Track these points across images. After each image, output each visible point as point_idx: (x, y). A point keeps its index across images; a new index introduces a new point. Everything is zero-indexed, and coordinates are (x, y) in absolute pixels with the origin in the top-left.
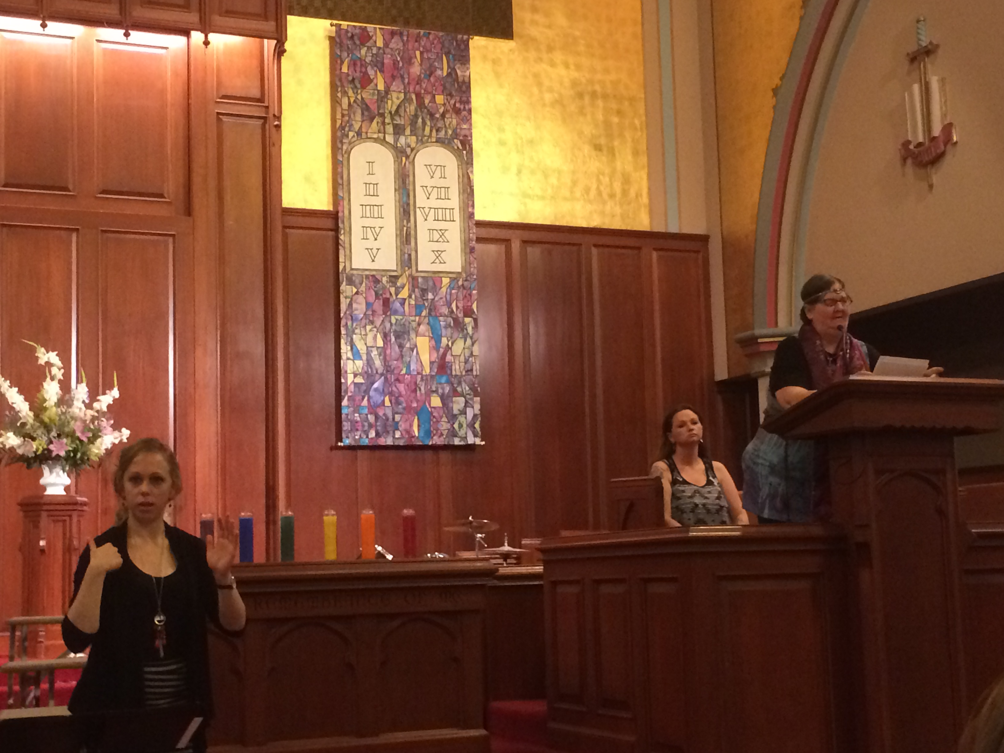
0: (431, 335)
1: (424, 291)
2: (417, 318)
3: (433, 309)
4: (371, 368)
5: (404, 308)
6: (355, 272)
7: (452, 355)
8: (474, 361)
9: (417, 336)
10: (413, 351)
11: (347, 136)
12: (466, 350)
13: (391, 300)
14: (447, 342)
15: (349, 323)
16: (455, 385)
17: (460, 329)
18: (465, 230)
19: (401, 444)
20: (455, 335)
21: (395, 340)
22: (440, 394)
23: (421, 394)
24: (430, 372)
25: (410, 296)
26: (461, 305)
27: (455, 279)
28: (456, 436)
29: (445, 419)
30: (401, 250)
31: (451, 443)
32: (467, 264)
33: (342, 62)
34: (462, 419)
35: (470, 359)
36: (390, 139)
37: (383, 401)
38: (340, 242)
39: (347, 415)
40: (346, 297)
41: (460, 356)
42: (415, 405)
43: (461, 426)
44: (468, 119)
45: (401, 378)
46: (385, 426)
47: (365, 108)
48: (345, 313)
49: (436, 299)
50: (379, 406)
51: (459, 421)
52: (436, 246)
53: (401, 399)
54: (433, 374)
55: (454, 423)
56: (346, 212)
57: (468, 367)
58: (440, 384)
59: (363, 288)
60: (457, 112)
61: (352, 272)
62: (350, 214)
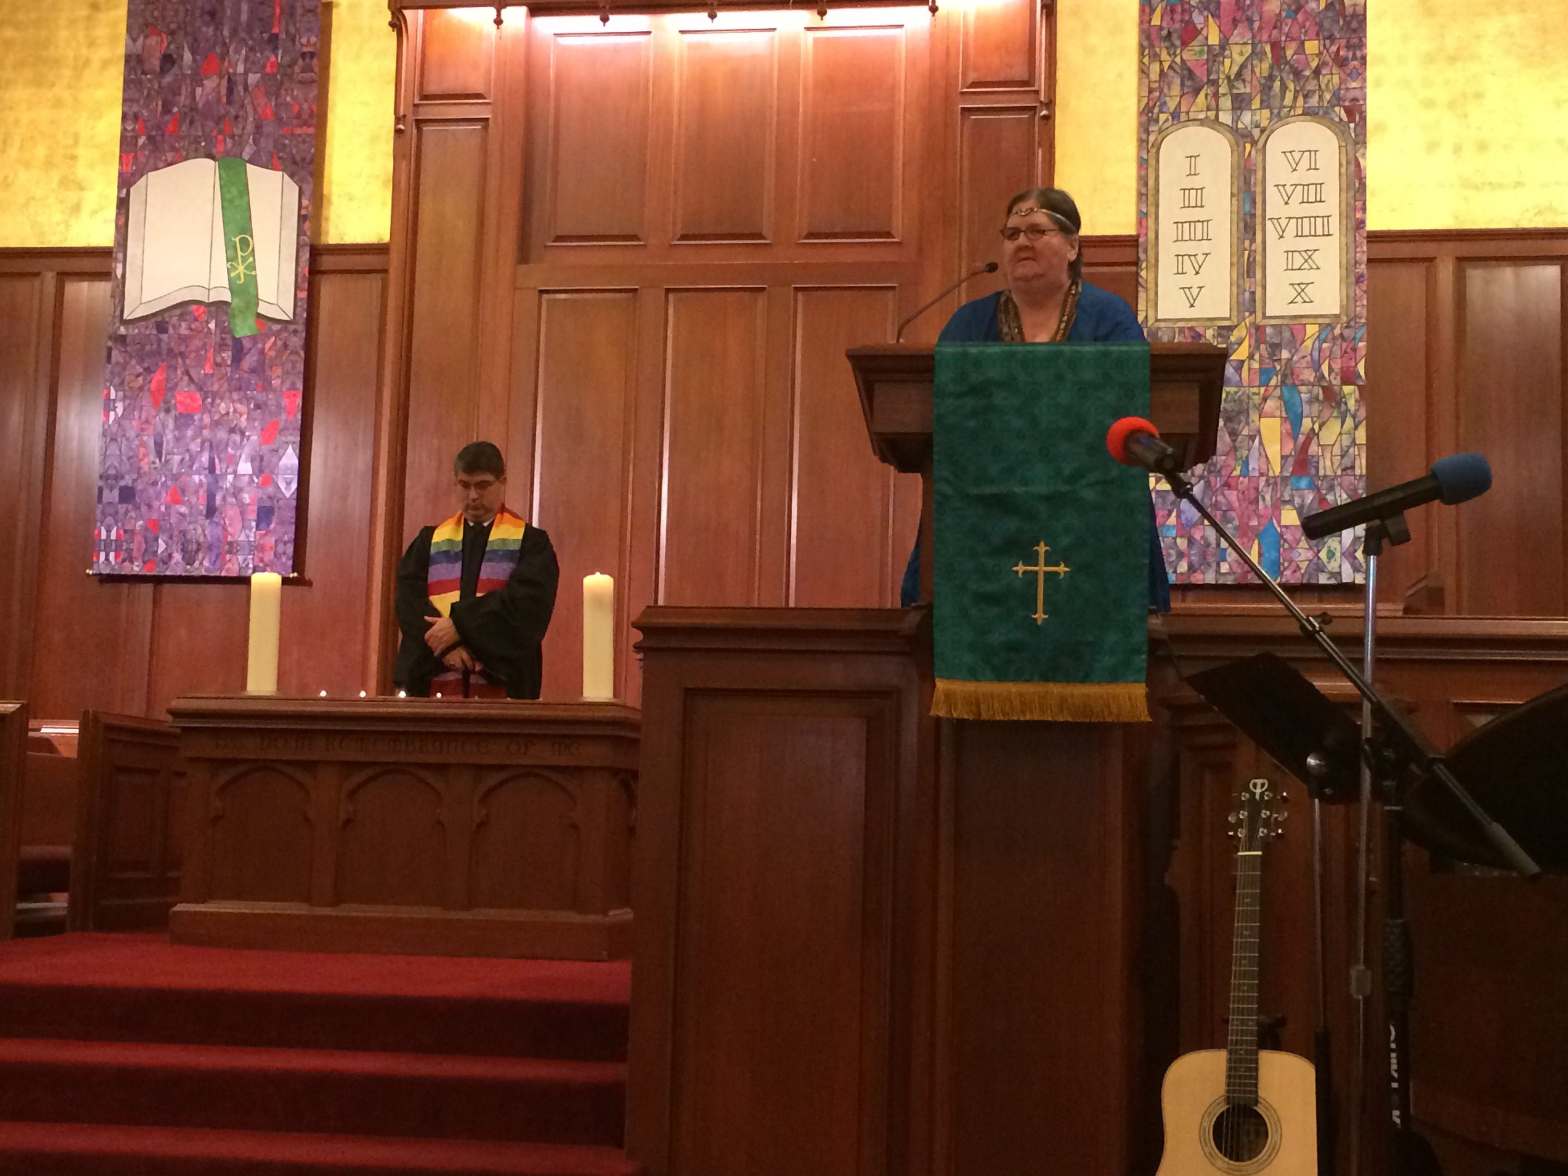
0: (1284, 415)
1: (1275, 348)
2: (1262, 390)
3: (1289, 377)
5: (1240, 375)
6: (1162, 324)
7: (1319, 445)
8: (1357, 453)
9: (1260, 417)
10: (1253, 442)
11: (1157, 121)
12: (1344, 437)
14: (1311, 425)
16: (1324, 492)
17: (1334, 404)
18: (1348, 248)
19: (1229, 583)
20: (1326, 413)
21: (1225, 424)
22: (1297, 506)
23: (1266, 507)
24: (1281, 472)
25: (1251, 357)
26: (1337, 366)
27: (1328, 325)
28: (1323, 571)
29: (1303, 544)
30: (1238, 287)
31: (1313, 581)
32: (1349, 301)
33: (1152, 11)
34: (1333, 544)
35: (1351, 450)
36: (1226, 118)
38: (1140, 280)
41: (1333, 445)
42: (1254, 523)
43: (1331, 555)
44: (1360, 73)
45: (1232, 482)
46: (1204, 556)
47: (1188, 74)
49: (1295, 358)
50: (1194, 525)
51: (1329, 547)
52: (1297, 277)
53: (1232, 514)
54: (1287, 474)
55: (1319, 551)
56: (1151, 235)
57: (1347, 462)
58: (1298, 489)
60: (1342, 63)
61: (1157, 324)
62: (1157, 237)
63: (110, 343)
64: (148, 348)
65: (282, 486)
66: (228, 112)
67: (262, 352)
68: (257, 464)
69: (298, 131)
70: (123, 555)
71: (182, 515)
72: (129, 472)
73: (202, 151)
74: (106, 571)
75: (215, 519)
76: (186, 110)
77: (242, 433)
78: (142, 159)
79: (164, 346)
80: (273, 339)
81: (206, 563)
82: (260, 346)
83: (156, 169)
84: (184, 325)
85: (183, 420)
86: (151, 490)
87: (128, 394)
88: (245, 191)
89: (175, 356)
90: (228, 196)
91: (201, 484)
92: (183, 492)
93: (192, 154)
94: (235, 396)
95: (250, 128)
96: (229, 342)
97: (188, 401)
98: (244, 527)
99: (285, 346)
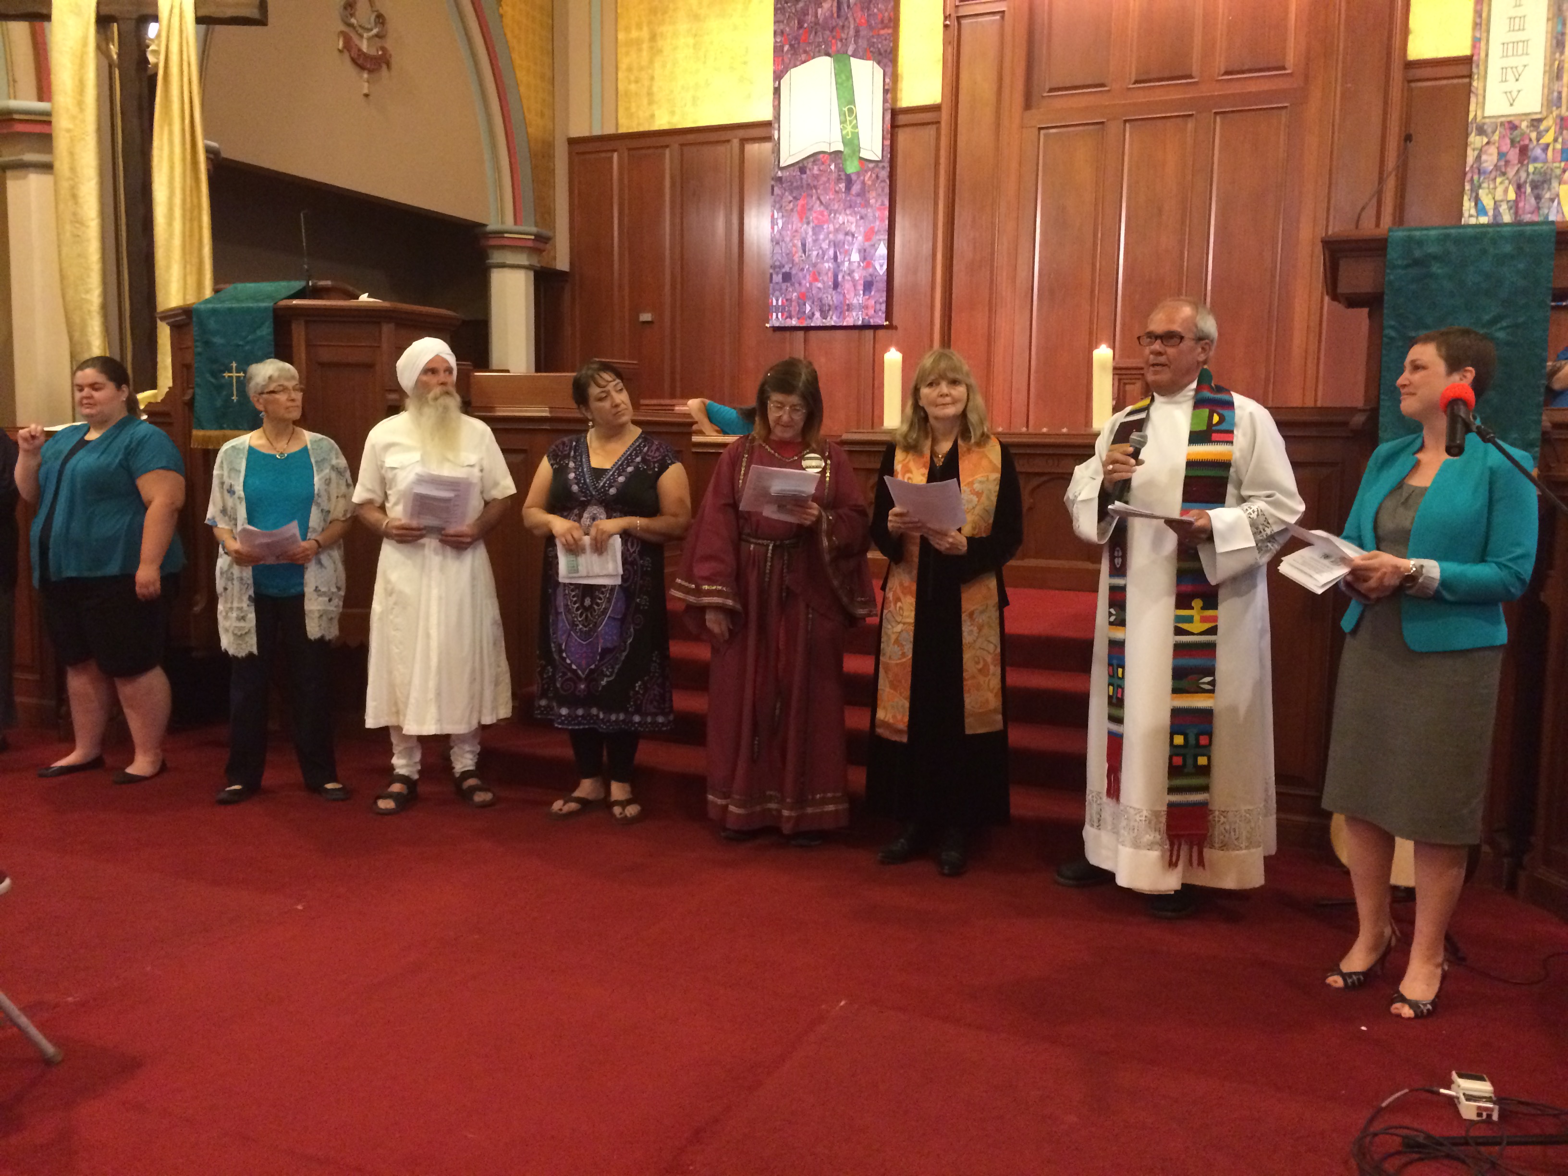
2: (1563, 164)
5: (1546, 154)
6: (1487, 120)
9: (1560, 184)
13: (1531, 146)
15: (1476, 178)
21: (1532, 189)
25: (1555, 140)
30: (1549, 89)
38: (1472, 88)
40: (1474, 150)
48: (1472, 167)
56: (1483, 54)
59: (1496, 137)
61: (1484, 121)
62: (1487, 55)
63: (773, 183)
64: (795, 184)
65: (878, 267)
66: (837, 25)
67: (863, 183)
68: (862, 254)
69: (882, 32)
70: (786, 314)
71: (819, 288)
72: (787, 263)
73: (823, 52)
74: (777, 324)
75: (839, 290)
76: (812, 25)
77: (853, 236)
78: (787, 61)
79: (804, 182)
80: (869, 173)
81: (834, 318)
82: (862, 178)
83: (795, 66)
84: (816, 168)
85: (817, 229)
86: (800, 274)
87: (785, 214)
88: (850, 77)
89: (811, 189)
90: (840, 81)
91: (829, 269)
92: (819, 273)
93: (817, 54)
94: (848, 212)
95: (852, 32)
96: (843, 177)
97: (820, 217)
98: (856, 295)
99: (877, 177)
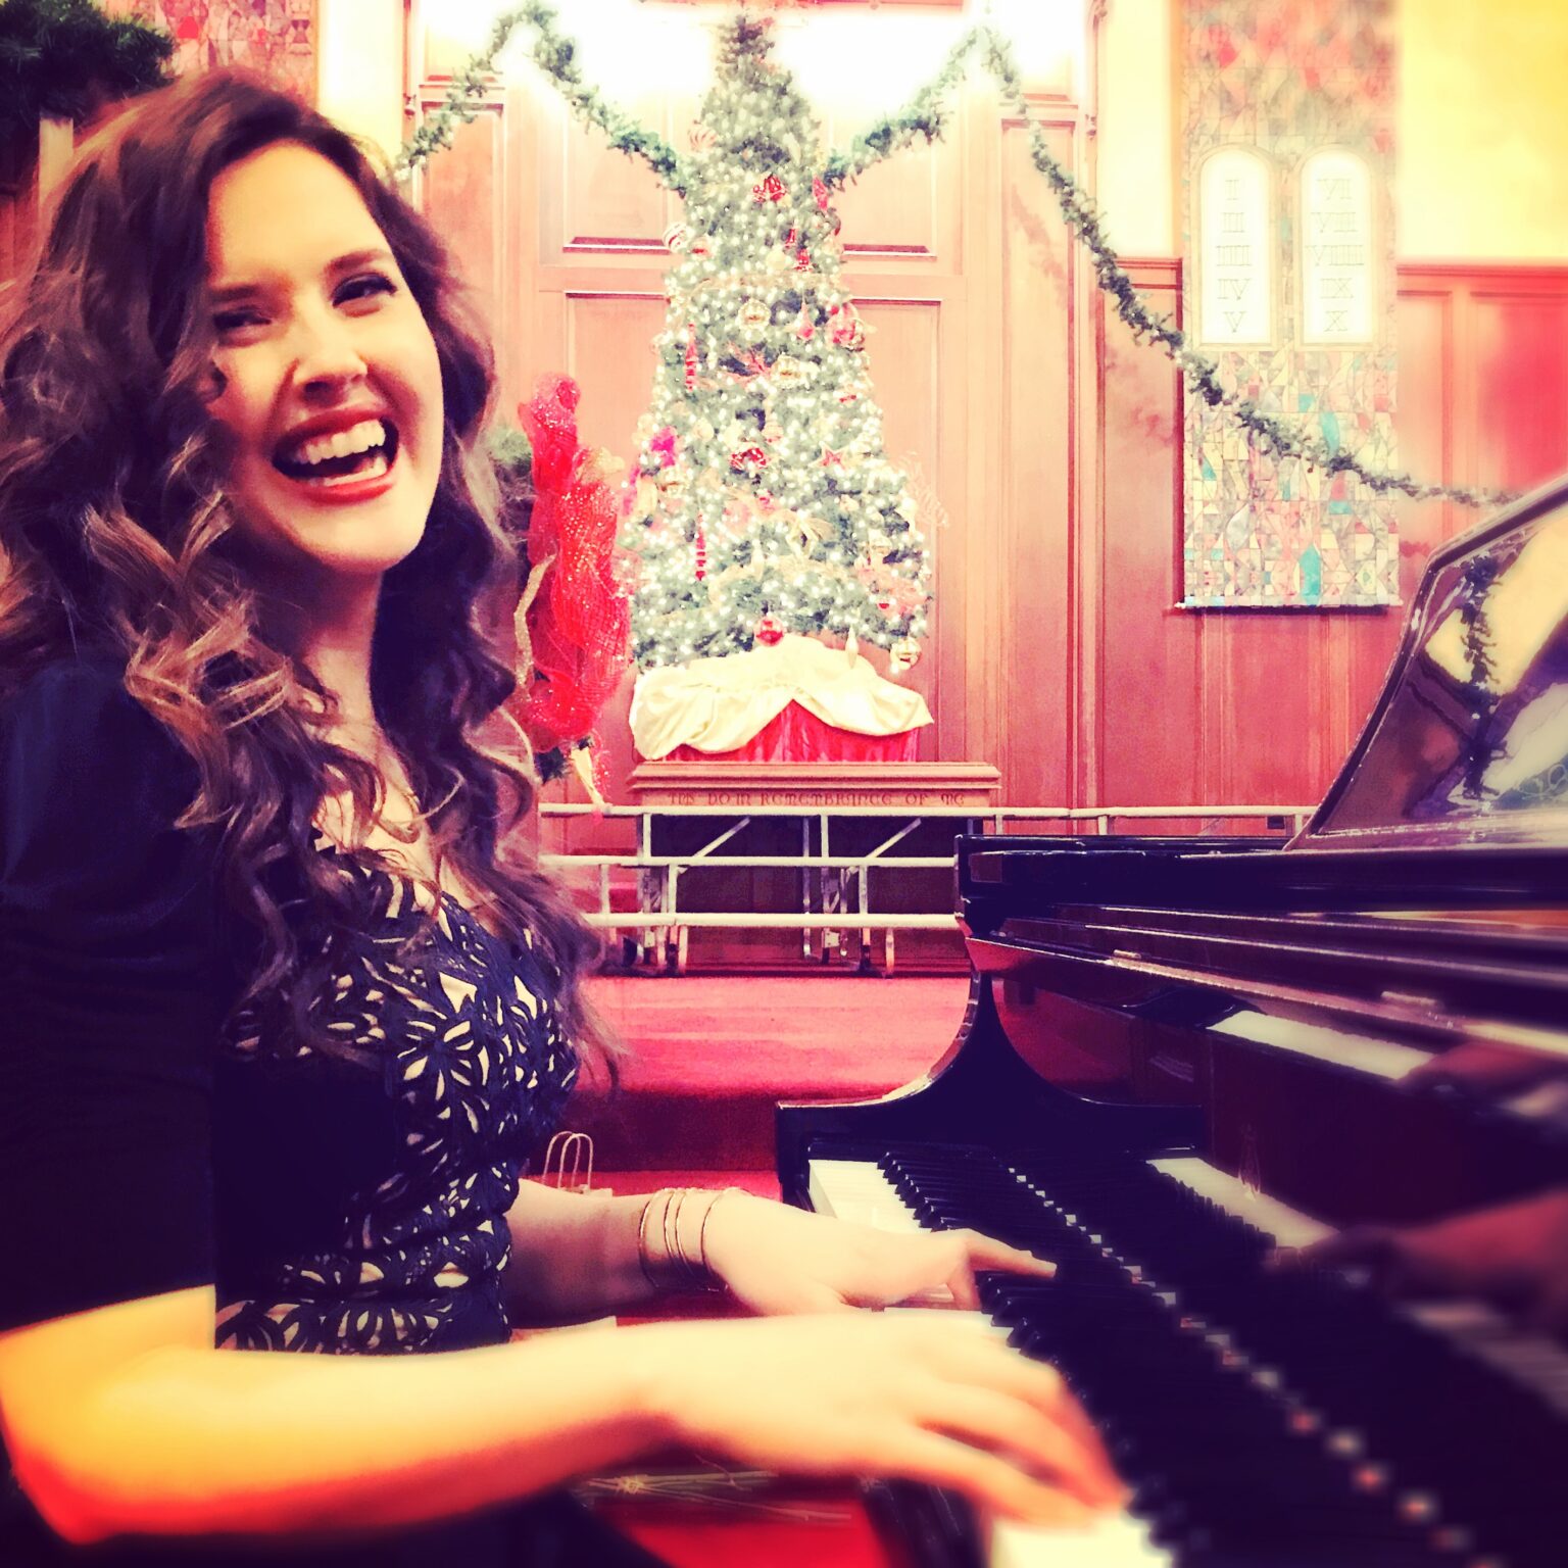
1: (1313, 374)
2: (1302, 415)
3: (1326, 404)
4: (1230, 493)
5: (1281, 401)
10: (1294, 467)
11: (1197, 142)
13: (1262, 388)
15: (1198, 426)
16: (1360, 516)
17: (1368, 431)
18: (1379, 278)
19: (1275, 605)
20: (1361, 439)
22: (1335, 530)
23: (1306, 530)
24: (1320, 499)
25: (1291, 383)
26: (1370, 394)
27: (1363, 353)
28: (1360, 593)
29: (1342, 567)
30: (1278, 314)
31: (1352, 603)
32: (1381, 330)
33: (1192, 30)
34: (1369, 566)
36: (1263, 143)
37: (1248, 542)
38: (1185, 304)
39: (1192, 561)
42: (1296, 546)
43: (1367, 577)
44: (1390, 103)
45: (1275, 506)
46: (1249, 579)
47: (1226, 97)
48: (1191, 411)
49: (1331, 386)
50: (1240, 548)
51: (1365, 570)
52: (1333, 305)
53: (1275, 538)
54: (1325, 499)
55: (1356, 574)
56: (1194, 260)
58: (1336, 514)
60: (1372, 92)
61: (1201, 349)
62: (1200, 261)
